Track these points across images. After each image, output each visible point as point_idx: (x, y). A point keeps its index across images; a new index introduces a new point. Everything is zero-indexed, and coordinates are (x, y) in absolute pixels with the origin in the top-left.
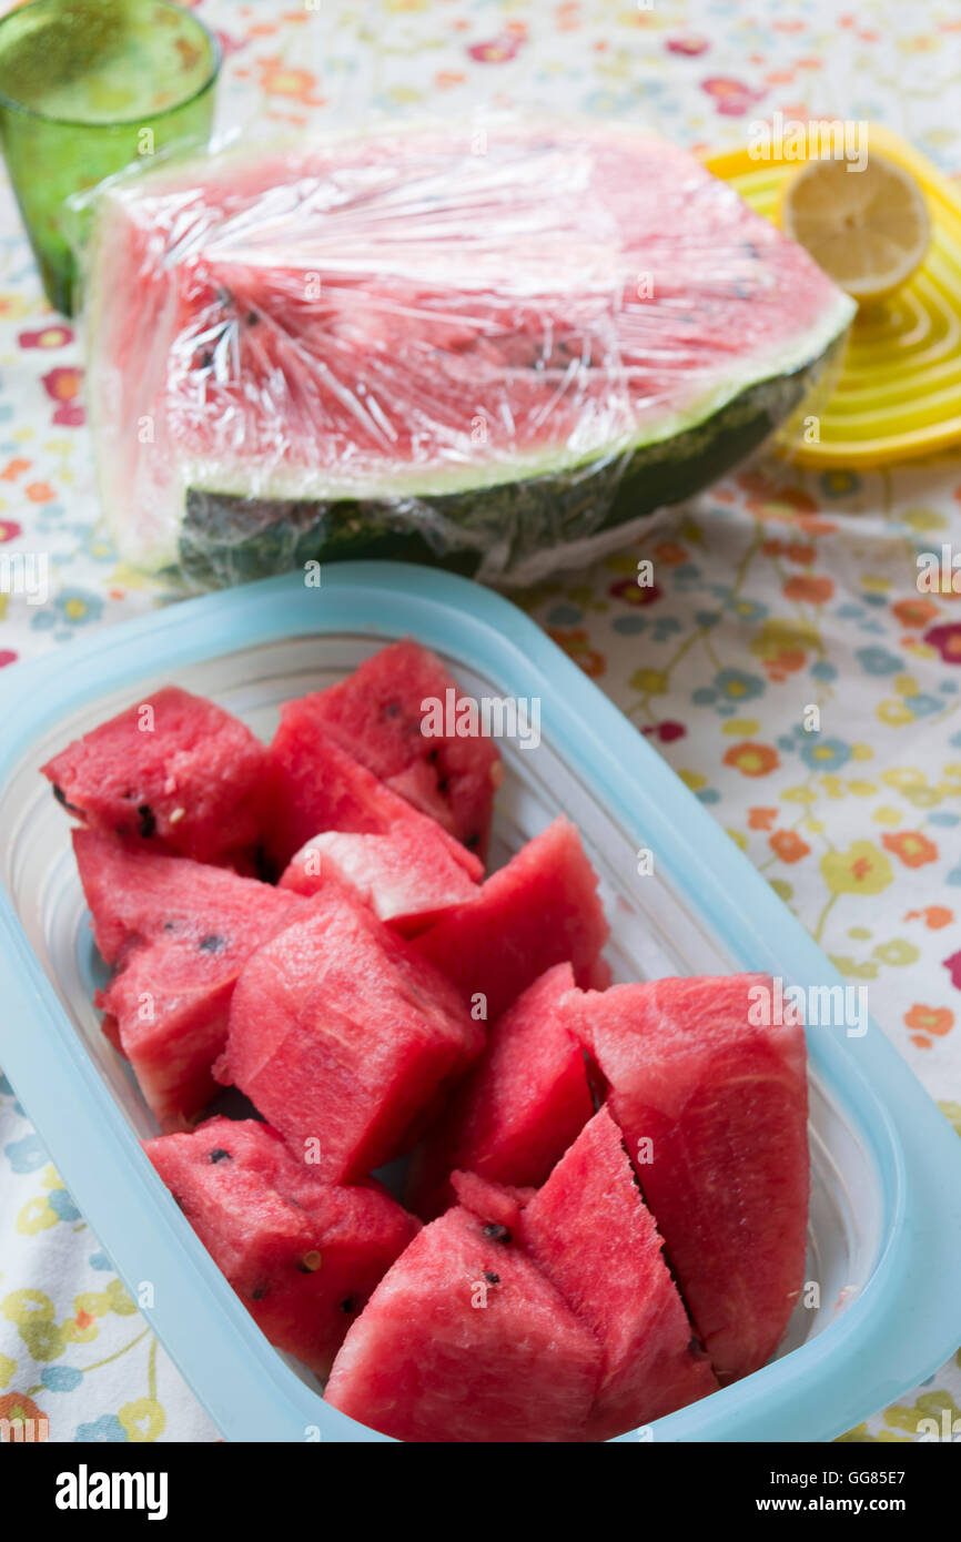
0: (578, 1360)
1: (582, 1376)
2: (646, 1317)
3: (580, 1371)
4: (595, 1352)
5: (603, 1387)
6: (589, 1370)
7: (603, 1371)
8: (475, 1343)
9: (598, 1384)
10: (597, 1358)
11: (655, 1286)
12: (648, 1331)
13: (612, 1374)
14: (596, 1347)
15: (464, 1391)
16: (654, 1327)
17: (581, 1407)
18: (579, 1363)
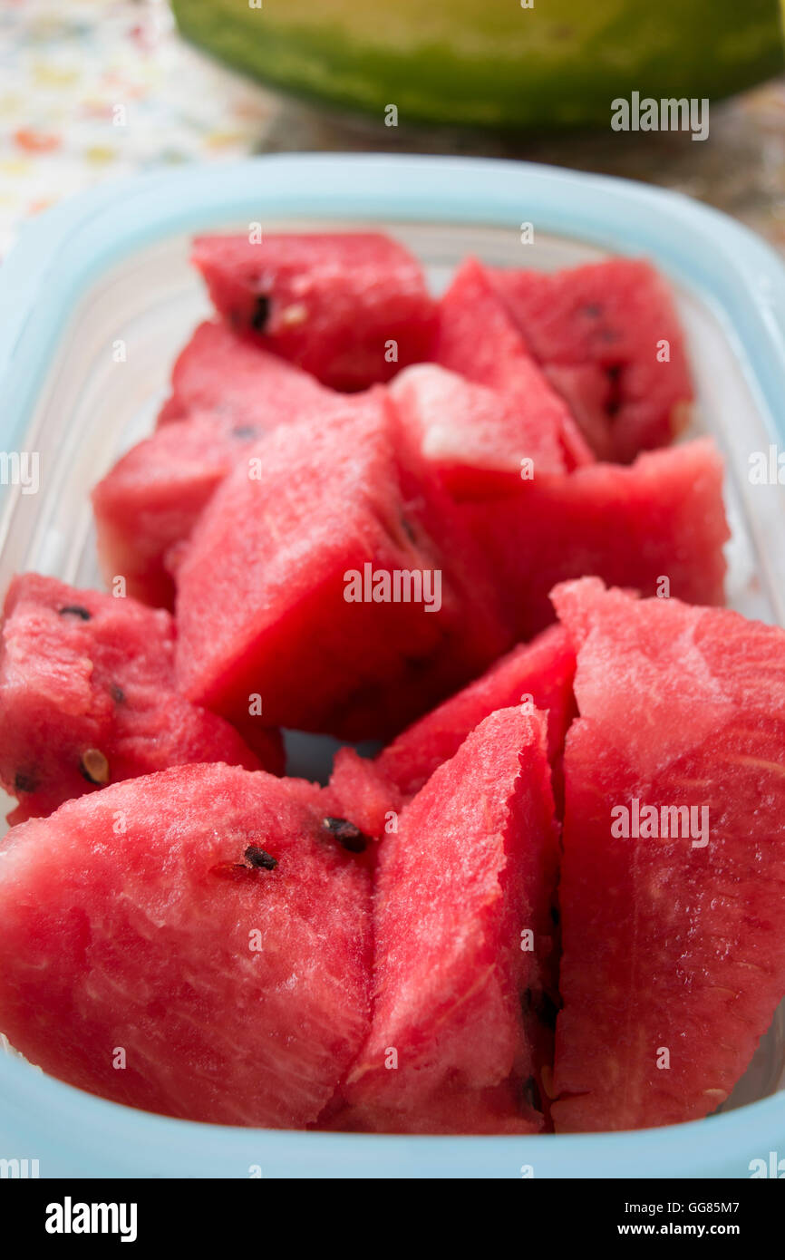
0: (322, 1024)
1: (324, 1053)
2: (431, 999)
3: (322, 1042)
4: (354, 1024)
5: (348, 1082)
6: (336, 1046)
7: (354, 1059)
8: (176, 923)
9: (344, 1076)
10: (354, 1035)
11: (456, 954)
12: (429, 1024)
13: (366, 1067)
14: (359, 1020)
15: (147, 993)
16: (441, 1021)
17: (310, 1097)
18: (324, 1031)
